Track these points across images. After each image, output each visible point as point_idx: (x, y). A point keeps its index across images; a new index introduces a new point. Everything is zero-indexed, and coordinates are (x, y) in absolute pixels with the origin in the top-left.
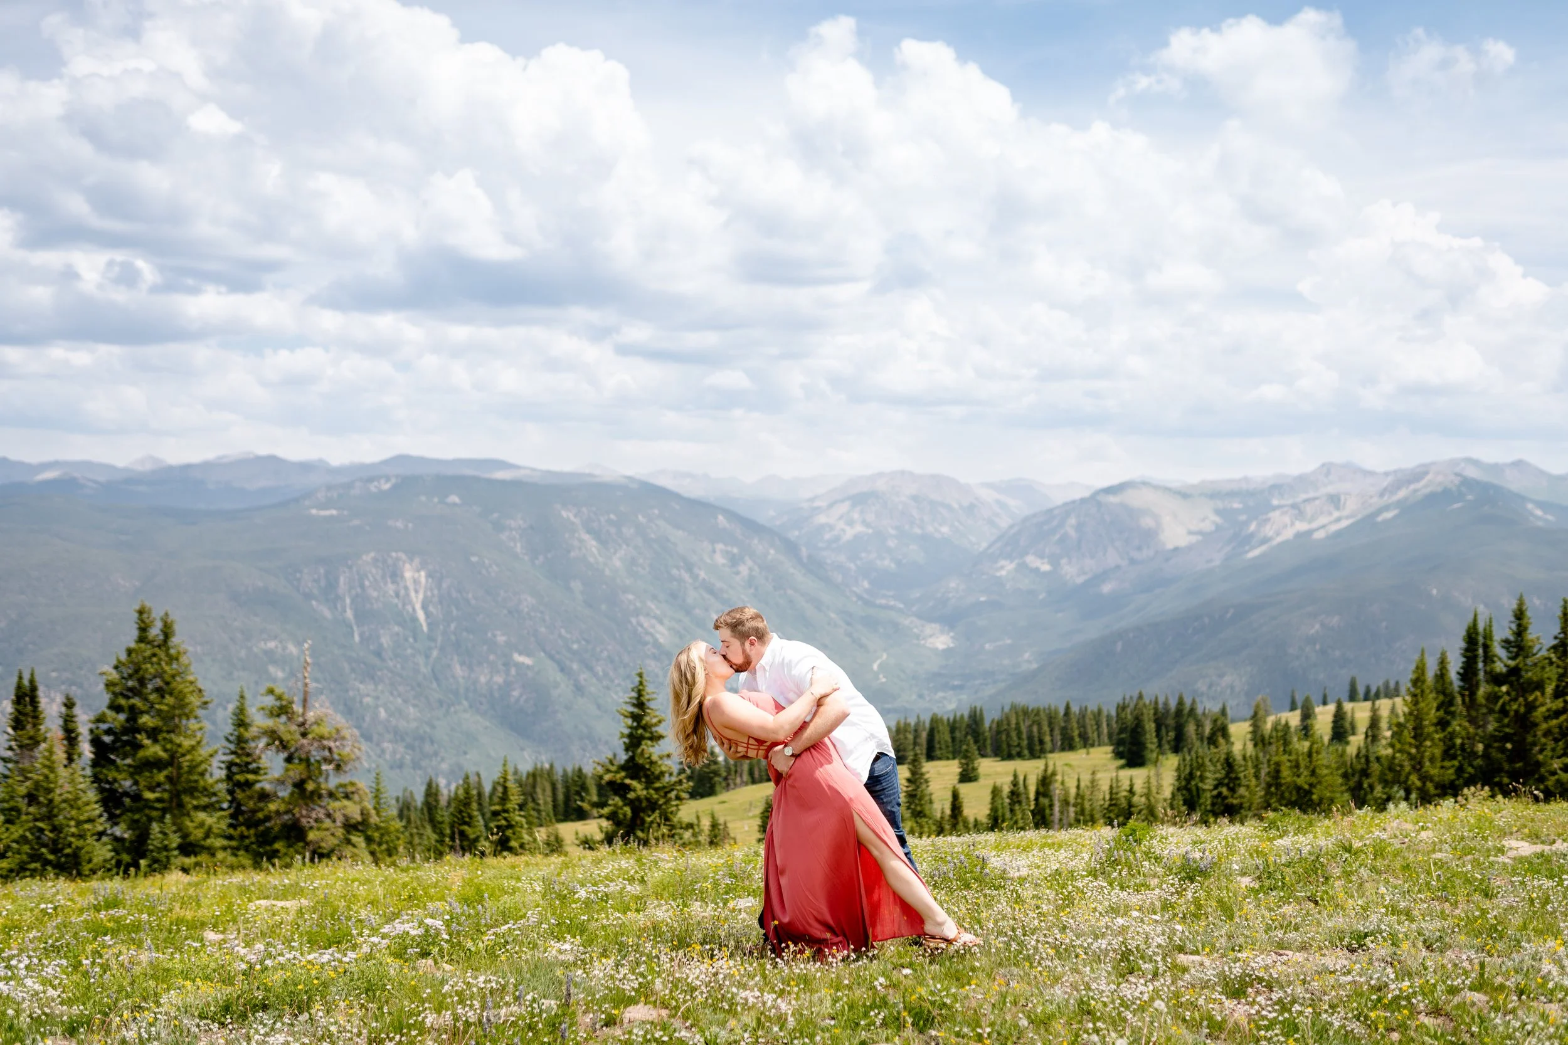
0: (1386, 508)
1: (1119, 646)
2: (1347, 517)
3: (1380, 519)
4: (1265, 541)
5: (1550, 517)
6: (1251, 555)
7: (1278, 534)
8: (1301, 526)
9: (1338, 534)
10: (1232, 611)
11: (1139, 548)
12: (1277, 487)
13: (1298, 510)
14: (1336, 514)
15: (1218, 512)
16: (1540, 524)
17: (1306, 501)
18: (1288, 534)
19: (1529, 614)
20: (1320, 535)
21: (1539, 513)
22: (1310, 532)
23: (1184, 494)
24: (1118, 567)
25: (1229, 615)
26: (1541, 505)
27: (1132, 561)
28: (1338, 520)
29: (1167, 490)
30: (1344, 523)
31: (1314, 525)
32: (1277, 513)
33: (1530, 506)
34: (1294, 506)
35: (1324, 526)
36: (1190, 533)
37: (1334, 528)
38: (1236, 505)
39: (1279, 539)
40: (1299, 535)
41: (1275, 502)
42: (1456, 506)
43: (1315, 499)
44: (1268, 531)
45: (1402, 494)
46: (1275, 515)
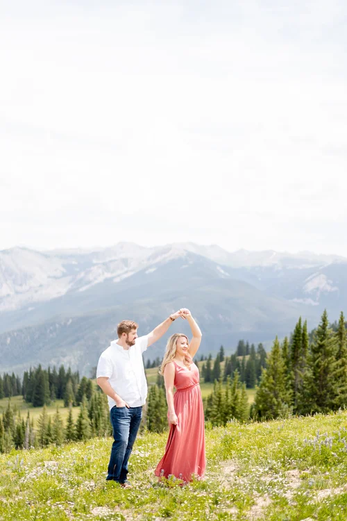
0: (151, 267)
1: (8, 341)
2: (131, 271)
3: (147, 272)
4: (89, 282)
5: (227, 274)
6: (81, 290)
7: (95, 279)
8: (108, 275)
9: (127, 280)
10: (70, 321)
11: (21, 285)
12: (95, 254)
13: (106, 266)
14: (126, 269)
15: (64, 266)
16: (223, 277)
17: (111, 261)
18: (101, 279)
19: (328, 319)
20: (117, 280)
21: (222, 271)
22: (111, 279)
23: (46, 256)
24: (8, 295)
25: (69, 323)
26: (224, 268)
27: (17, 293)
28: (126, 272)
29: (37, 253)
30: (130, 274)
31: (114, 275)
32: (95, 267)
33: (218, 268)
34: (104, 264)
35: (119, 276)
36: (49, 277)
37: (125, 276)
38: (74, 263)
39: (96, 282)
40: (106, 280)
41: (94, 261)
42: (184, 266)
43: (115, 260)
44: (91, 277)
45: (159, 259)
46: (95, 269)
